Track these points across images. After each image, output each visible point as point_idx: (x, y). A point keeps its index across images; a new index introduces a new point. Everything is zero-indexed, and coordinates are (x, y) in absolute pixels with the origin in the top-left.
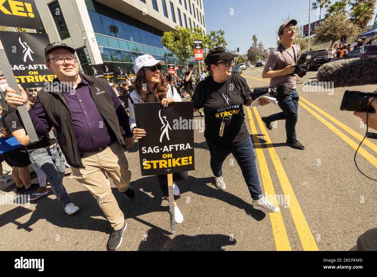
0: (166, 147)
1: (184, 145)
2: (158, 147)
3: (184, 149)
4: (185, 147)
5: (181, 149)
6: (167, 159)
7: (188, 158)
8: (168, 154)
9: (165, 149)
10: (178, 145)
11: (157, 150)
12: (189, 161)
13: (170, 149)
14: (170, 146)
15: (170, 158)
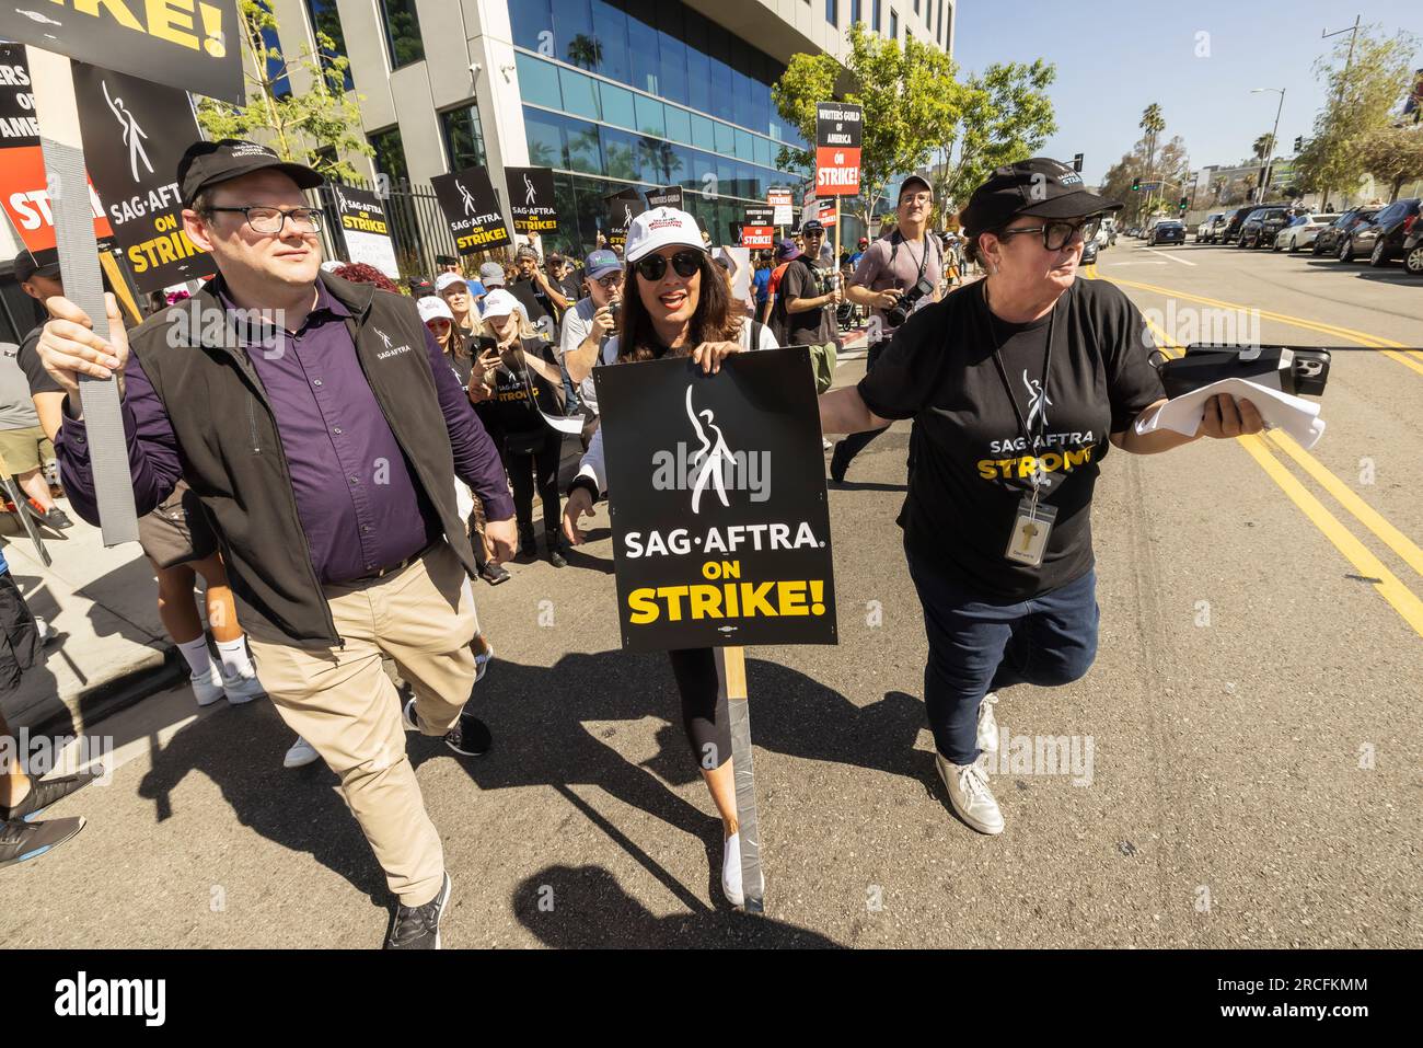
0: (713, 532)
1: (786, 530)
2: (684, 532)
3: (787, 545)
4: (791, 539)
5: (774, 546)
6: (720, 583)
7: (808, 586)
8: (725, 564)
9: (714, 542)
10: (764, 527)
11: (682, 542)
12: (809, 602)
13: (733, 541)
14: (732, 530)
15: (732, 580)
